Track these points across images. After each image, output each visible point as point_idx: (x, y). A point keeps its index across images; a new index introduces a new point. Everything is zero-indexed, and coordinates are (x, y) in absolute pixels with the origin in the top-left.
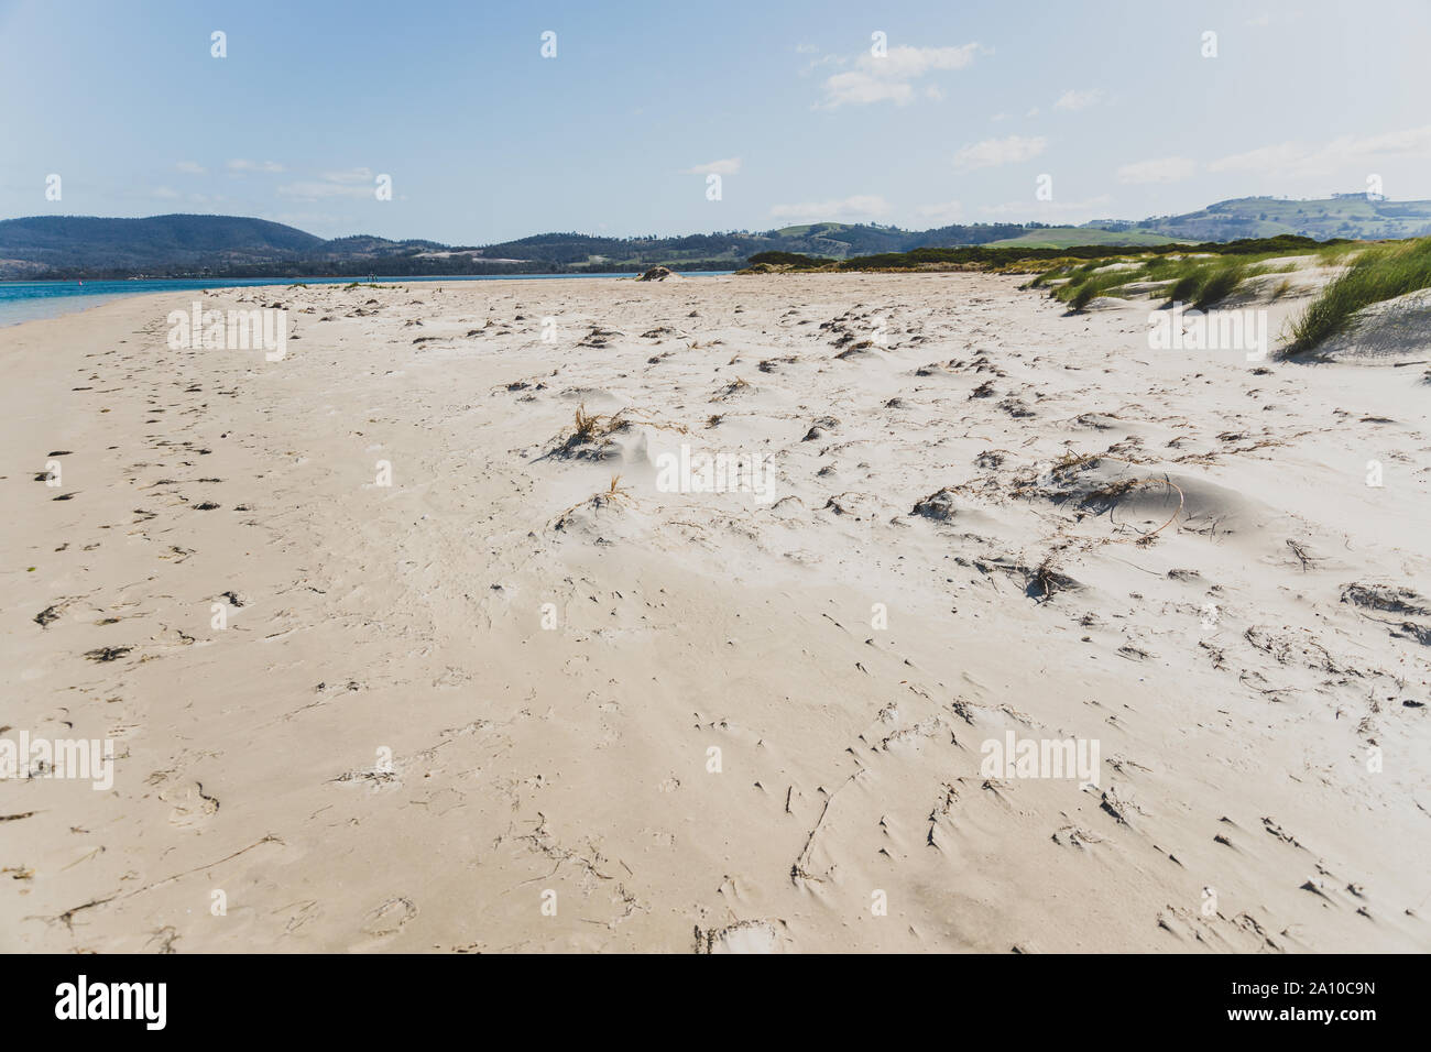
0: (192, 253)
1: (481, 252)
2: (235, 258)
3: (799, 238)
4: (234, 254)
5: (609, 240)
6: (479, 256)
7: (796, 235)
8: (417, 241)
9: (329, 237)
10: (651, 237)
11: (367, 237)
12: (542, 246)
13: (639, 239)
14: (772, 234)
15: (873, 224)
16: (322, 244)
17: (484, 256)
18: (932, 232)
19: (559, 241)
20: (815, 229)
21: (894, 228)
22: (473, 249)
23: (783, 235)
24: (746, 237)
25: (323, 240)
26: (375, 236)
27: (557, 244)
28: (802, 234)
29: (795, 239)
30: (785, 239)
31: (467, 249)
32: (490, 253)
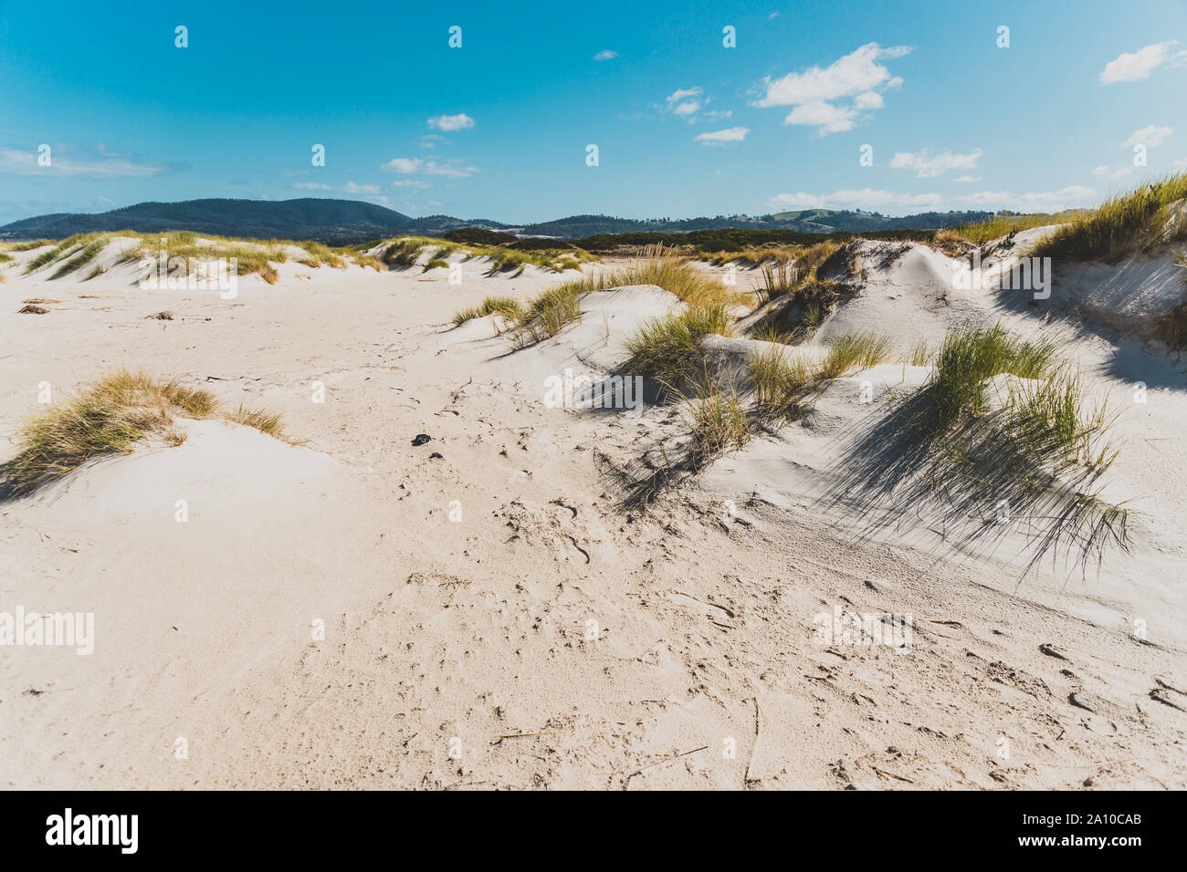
0: (313, 228)
1: (523, 229)
2: (341, 232)
3: (790, 222)
4: (341, 229)
5: (629, 221)
6: (521, 233)
7: (788, 219)
8: (478, 220)
9: (415, 217)
10: (664, 219)
11: (443, 216)
12: (574, 225)
13: (655, 221)
14: (768, 218)
15: (858, 210)
16: (407, 221)
17: (525, 233)
18: (910, 218)
19: (588, 222)
20: (805, 214)
21: (876, 215)
22: (516, 227)
23: (777, 219)
24: (743, 220)
25: (411, 219)
26: (449, 216)
27: (586, 224)
28: (793, 218)
29: (786, 222)
30: (778, 223)
31: (511, 227)
32: (530, 230)
